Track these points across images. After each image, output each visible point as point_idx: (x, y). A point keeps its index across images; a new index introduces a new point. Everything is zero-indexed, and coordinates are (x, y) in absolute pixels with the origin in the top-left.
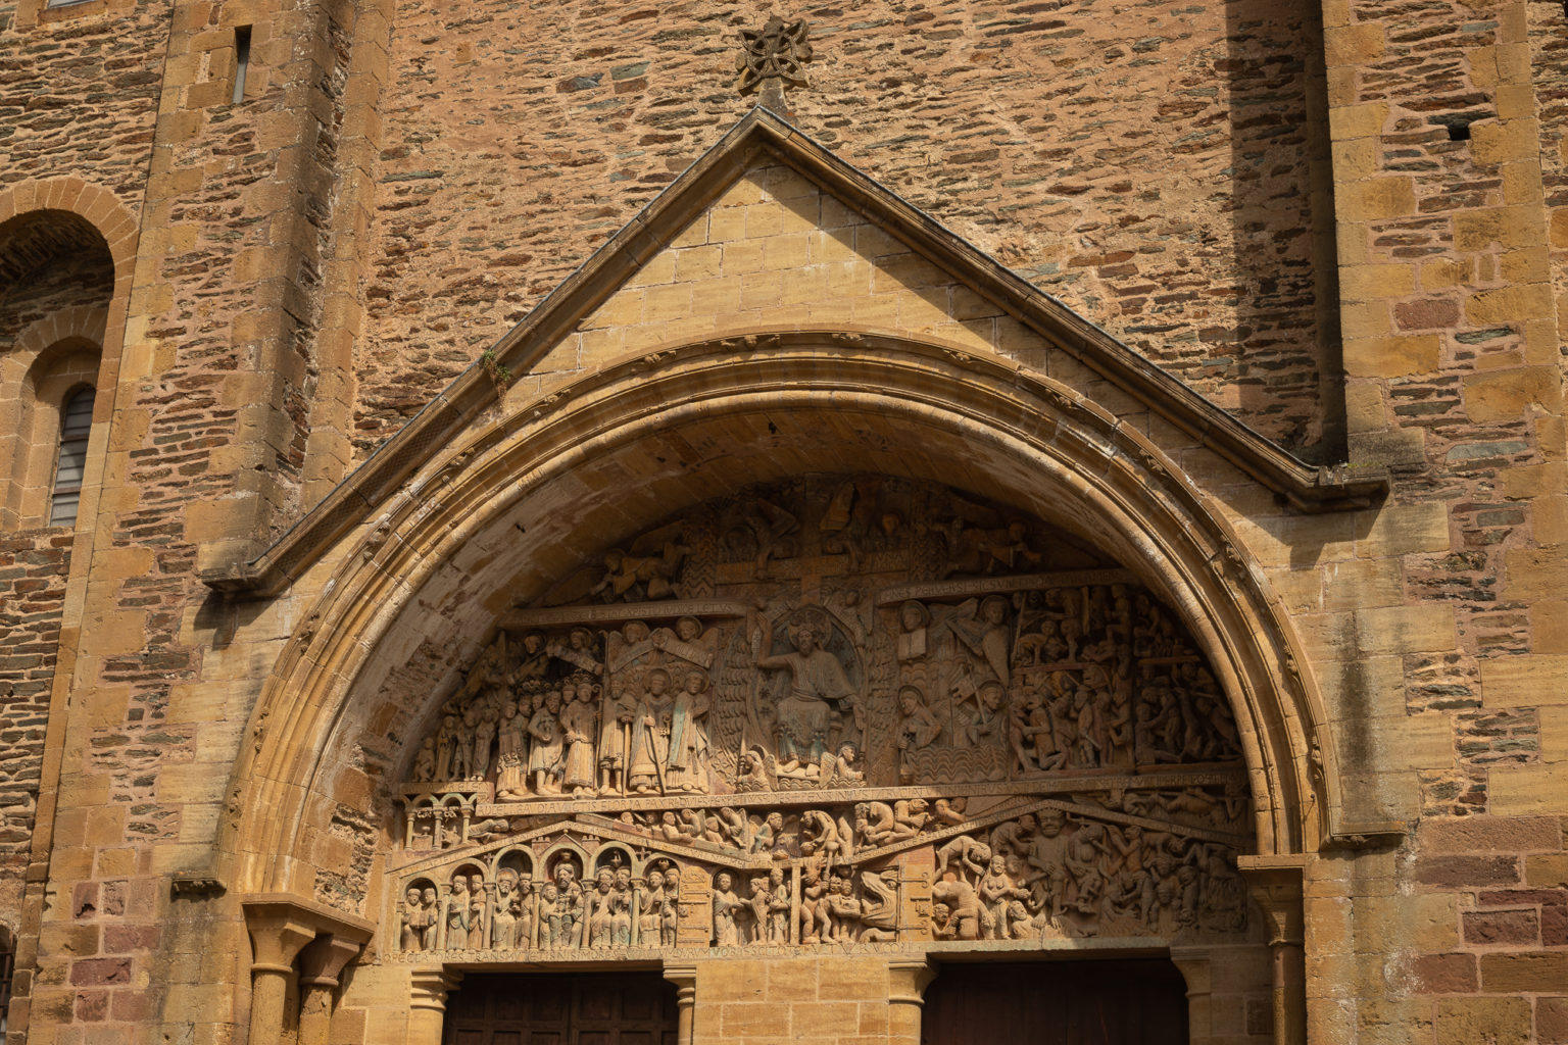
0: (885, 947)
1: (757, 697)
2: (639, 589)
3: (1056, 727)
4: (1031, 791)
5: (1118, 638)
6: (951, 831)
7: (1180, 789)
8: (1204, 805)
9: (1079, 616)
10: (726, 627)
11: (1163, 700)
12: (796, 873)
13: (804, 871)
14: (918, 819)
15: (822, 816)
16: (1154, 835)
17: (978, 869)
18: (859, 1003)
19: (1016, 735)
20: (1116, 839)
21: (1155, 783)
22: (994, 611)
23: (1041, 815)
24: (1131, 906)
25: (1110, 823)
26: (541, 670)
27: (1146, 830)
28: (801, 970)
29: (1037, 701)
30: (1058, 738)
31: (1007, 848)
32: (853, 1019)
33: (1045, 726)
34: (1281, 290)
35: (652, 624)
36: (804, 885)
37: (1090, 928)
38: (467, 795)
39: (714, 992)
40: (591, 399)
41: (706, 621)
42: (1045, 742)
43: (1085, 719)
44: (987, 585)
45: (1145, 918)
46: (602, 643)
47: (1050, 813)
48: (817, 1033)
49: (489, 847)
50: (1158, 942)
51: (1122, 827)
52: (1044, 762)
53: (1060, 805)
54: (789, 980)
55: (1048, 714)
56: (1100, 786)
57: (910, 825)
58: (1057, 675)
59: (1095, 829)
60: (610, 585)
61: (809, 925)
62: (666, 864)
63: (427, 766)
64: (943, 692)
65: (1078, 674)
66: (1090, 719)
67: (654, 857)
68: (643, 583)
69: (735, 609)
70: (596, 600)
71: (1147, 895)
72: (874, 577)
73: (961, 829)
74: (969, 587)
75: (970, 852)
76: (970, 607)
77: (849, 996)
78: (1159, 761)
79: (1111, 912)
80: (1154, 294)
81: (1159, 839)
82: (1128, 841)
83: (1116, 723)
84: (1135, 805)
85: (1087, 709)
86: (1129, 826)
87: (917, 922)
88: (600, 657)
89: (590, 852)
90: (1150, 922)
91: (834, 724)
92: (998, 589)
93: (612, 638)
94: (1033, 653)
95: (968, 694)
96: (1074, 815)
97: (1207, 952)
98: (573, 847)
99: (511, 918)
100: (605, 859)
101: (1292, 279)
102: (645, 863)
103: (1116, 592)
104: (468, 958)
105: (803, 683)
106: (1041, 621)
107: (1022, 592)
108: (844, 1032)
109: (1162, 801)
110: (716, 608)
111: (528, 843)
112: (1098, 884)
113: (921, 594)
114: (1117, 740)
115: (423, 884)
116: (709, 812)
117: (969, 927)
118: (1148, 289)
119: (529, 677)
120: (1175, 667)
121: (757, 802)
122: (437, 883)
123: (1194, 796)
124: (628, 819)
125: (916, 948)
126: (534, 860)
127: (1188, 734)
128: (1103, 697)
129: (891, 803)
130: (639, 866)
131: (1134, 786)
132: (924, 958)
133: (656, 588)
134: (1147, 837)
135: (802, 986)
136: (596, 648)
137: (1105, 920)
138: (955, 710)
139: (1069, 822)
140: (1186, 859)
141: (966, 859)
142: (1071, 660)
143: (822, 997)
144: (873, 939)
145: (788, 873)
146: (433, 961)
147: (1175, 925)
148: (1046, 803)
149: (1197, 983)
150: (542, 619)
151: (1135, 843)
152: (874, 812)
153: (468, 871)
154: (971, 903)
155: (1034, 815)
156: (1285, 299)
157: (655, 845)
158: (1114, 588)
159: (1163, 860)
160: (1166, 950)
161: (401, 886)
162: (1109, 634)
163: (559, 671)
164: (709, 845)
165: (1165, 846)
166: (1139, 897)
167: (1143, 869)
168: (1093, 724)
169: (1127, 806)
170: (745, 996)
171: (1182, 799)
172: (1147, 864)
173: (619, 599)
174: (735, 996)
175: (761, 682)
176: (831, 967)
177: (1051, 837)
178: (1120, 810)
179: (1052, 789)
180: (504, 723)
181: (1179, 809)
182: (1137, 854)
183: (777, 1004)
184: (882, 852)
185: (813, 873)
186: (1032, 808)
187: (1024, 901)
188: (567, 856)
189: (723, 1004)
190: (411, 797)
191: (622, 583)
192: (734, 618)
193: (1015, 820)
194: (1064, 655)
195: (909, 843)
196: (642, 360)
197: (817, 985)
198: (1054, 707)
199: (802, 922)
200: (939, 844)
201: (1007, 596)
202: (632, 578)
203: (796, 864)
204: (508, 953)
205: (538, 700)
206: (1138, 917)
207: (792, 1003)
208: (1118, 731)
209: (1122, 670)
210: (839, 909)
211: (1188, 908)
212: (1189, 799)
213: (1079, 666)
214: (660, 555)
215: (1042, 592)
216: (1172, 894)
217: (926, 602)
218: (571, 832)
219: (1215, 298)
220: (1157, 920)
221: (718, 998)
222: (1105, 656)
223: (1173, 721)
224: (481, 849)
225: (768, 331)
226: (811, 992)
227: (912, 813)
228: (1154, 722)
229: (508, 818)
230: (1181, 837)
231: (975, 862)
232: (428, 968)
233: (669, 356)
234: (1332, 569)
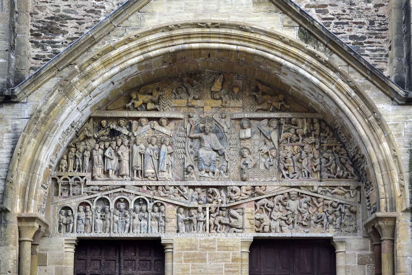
0: (240, 234)
1: (189, 148)
2: (143, 106)
3: (296, 164)
4: (288, 185)
5: (315, 136)
7: (335, 187)
8: (344, 192)
9: (302, 128)
10: (177, 122)
11: (331, 158)
12: (208, 209)
13: (210, 208)
14: (249, 193)
15: (216, 190)
16: (327, 201)
17: (270, 210)
18: (231, 252)
19: (282, 167)
20: (315, 202)
21: (328, 185)
22: (274, 124)
23: (291, 193)
24: (320, 223)
25: (313, 196)
26: (107, 133)
27: (325, 199)
28: (211, 241)
29: (289, 155)
30: (296, 168)
31: (279, 203)
32: (229, 258)
33: (292, 164)
34: (376, 25)
35: (150, 119)
36: (210, 213)
37: (307, 230)
38: (82, 177)
39: (180, 248)
40: (147, 39)
41: (170, 119)
42: (291, 169)
43: (304, 163)
44: (273, 115)
45: (325, 228)
46: (130, 125)
47: (294, 193)
48: (217, 262)
49: (92, 196)
50: (329, 235)
51: (317, 198)
52: (291, 176)
53: (297, 190)
54: (207, 244)
55: (293, 160)
56: (311, 185)
57: (246, 194)
58: (296, 147)
59: (308, 198)
60: (133, 104)
61: (212, 226)
62: (160, 204)
63: (65, 166)
64: (256, 150)
65: (303, 147)
66: (307, 163)
67: (155, 202)
68: (145, 104)
69: (181, 116)
70: (126, 108)
71: (325, 220)
72: (230, 109)
73: (264, 196)
74: (266, 115)
75: (267, 204)
76: (265, 122)
77: (227, 250)
78: (329, 177)
79: (314, 225)
80: (334, 21)
81: (329, 202)
82: (319, 203)
83: (315, 164)
84: (321, 191)
85: (306, 159)
86: (319, 198)
87: (250, 226)
88: (130, 129)
89: (132, 200)
90: (326, 229)
91: (218, 159)
92: (275, 117)
93: (135, 123)
94: (287, 139)
95: (266, 152)
96: (301, 194)
97: (345, 239)
98: (125, 197)
99: (101, 221)
100: (137, 202)
101: (380, 22)
102: (152, 204)
103: (315, 121)
104: (86, 235)
105: (207, 144)
106: (290, 129)
107: (283, 118)
108: (226, 262)
109: (330, 190)
110: (175, 116)
111: (108, 195)
112: (309, 216)
113: (249, 116)
114: (315, 170)
115: (67, 208)
116: (175, 187)
117: (267, 228)
118: (332, 19)
119: (103, 135)
120: (334, 147)
121: (193, 184)
122: (73, 208)
123: (340, 189)
124: (145, 188)
125: (250, 235)
126: (110, 201)
127: (338, 169)
128: (311, 155)
129: (240, 187)
130: (150, 205)
131: (321, 185)
132: (253, 238)
133: (150, 106)
134: (325, 201)
135: (211, 247)
136: (128, 126)
137: (312, 228)
138: (261, 157)
139: (300, 195)
140: (338, 209)
141: (265, 206)
142: (300, 143)
143: (218, 250)
144: (235, 232)
145: (204, 209)
146: (74, 236)
147: (334, 230)
148: (293, 189)
149: (340, 248)
150: (108, 114)
151: (321, 203)
152: (234, 190)
153: (84, 204)
154: (267, 221)
155: (288, 193)
156: (377, 28)
157: (156, 198)
158: (314, 119)
159: (330, 209)
160: (332, 237)
161: (58, 209)
162: (313, 135)
163: (114, 133)
164: (176, 198)
165: (331, 205)
166: (323, 220)
167: (324, 212)
168: (308, 164)
169: (319, 191)
170: (191, 249)
171: (336, 190)
172: (325, 210)
173: (136, 109)
174: (188, 250)
175: (190, 143)
176: (221, 240)
177: (293, 200)
178: (316, 192)
179: (295, 185)
180: (94, 151)
181: (335, 193)
182: (322, 207)
183: (203, 252)
184: (237, 203)
185: (213, 209)
186: (288, 191)
187: (285, 221)
188: (122, 200)
189: (183, 252)
190: (60, 177)
191: (138, 103)
192: (180, 119)
193: (282, 194)
194: (298, 140)
195: (247, 200)
196: (168, 27)
197: (216, 246)
198: (295, 158)
199: (210, 226)
200: (257, 201)
201: (278, 119)
202: (142, 102)
203: (208, 206)
204: (100, 234)
205: (107, 144)
206: (323, 226)
207: (208, 252)
208: (315, 167)
209: (317, 147)
210: (223, 222)
211: (338, 225)
212: (339, 190)
213: (303, 145)
214: (151, 94)
215: (290, 119)
216: (333, 220)
217: (250, 119)
218: (123, 192)
219: (354, 25)
220: (328, 228)
221: (181, 250)
222: (312, 142)
223: (334, 165)
224: (89, 197)
225: (216, 22)
226: (214, 249)
227: (247, 190)
228: (328, 165)
229: (99, 186)
230: (336, 202)
231: (269, 207)
232: (71, 238)
233: (178, 27)
234: (407, 123)
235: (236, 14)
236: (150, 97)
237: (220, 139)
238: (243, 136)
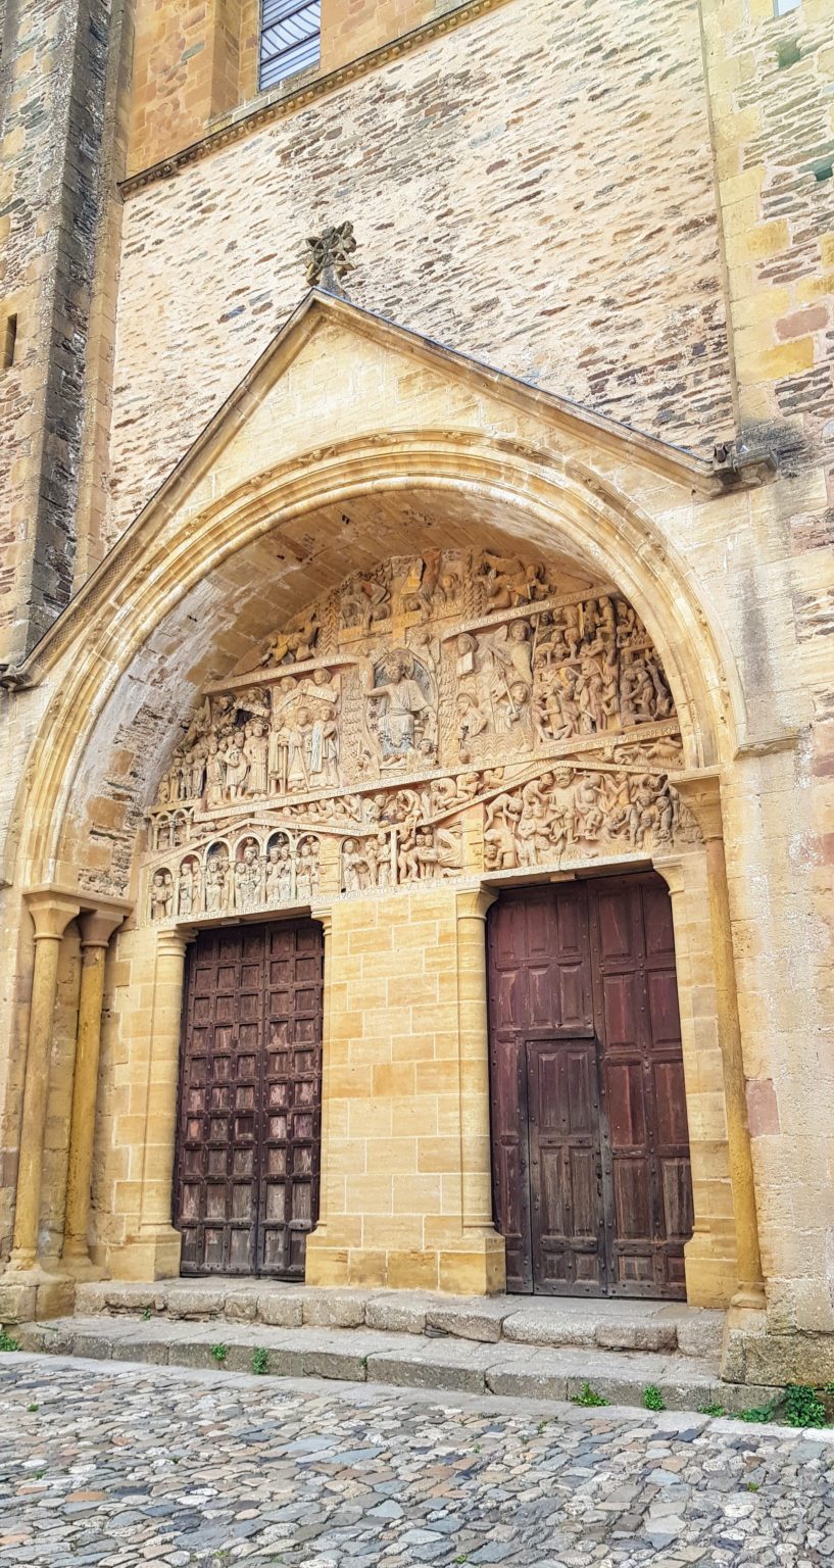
0: (454, 880)
1: (368, 717)
2: (291, 656)
3: (564, 707)
4: (547, 756)
5: (605, 636)
6: (493, 793)
7: (654, 740)
8: (672, 749)
9: (577, 625)
10: (344, 672)
11: (640, 677)
12: (393, 835)
13: (398, 833)
14: (472, 787)
15: (409, 793)
16: (636, 777)
17: (514, 817)
18: (437, 921)
19: (537, 717)
20: (610, 783)
21: (636, 739)
22: (518, 631)
23: (555, 772)
24: (624, 831)
25: (606, 772)
26: (232, 720)
27: (631, 774)
28: (399, 902)
29: (549, 691)
30: (565, 715)
31: (534, 800)
32: (434, 934)
33: (556, 708)
34: (708, 349)
35: (298, 677)
36: (399, 843)
37: (593, 851)
38: (188, 809)
39: (343, 924)
40: (220, 517)
41: (332, 670)
42: (556, 720)
43: (583, 699)
44: (513, 613)
45: (632, 840)
46: (268, 695)
47: (561, 771)
48: (411, 946)
49: (203, 842)
50: (642, 856)
51: (613, 773)
52: (556, 735)
53: (568, 763)
54: (391, 910)
55: (558, 700)
56: (596, 746)
57: (466, 791)
58: (563, 671)
59: (595, 777)
60: (271, 655)
61: (403, 871)
62: (311, 839)
63: (165, 793)
64: (487, 695)
65: (578, 667)
66: (587, 699)
67: (303, 835)
68: (291, 651)
69: (350, 659)
70: (264, 665)
71: (634, 821)
72: (440, 622)
73: (501, 790)
74: (500, 617)
75: (508, 807)
76: (503, 631)
77: (431, 918)
78: (638, 722)
79: (608, 837)
80: (615, 374)
81: (641, 778)
82: (618, 784)
83: (605, 698)
84: (622, 756)
85: (585, 691)
86: (618, 772)
87: (475, 860)
88: (268, 705)
89: (264, 837)
90: (636, 842)
91: (417, 728)
92: (520, 615)
93: (275, 690)
94: (546, 657)
95: (502, 693)
96: (579, 770)
97: (679, 860)
98: (253, 835)
99: (218, 888)
100: (273, 840)
101: (716, 340)
102: (298, 840)
103: (602, 603)
104: (190, 919)
105: (395, 704)
106: (551, 633)
107: (536, 614)
108: (428, 944)
109: (642, 751)
110: (338, 660)
111: (225, 836)
112: (599, 818)
113: (468, 628)
114: (607, 711)
115: (163, 872)
116: (336, 800)
117: (509, 859)
118: (611, 371)
119: (226, 725)
120: (647, 651)
121: (367, 789)
122: (172, 870)
123: (665, 744)
124: (287, 811)
125: (473, 879)
126: (229, 847)
127: (659, 698)
128: (596, 681)
129: (454, 778)
130: (294, 843)
131: (621, 742)
132: (479, 885)
133: (302, 652)
134: (633, 779)
135: (400, 914)
136: (266, 700)
137: (603, 844)
138: (495, 706)
139: (576, 774)
140: (662, 792)
141: (505, 810)
142: (572, 659)
143: (413, 921)
144: (446, 876)
145: (388, 835)
146: (170, 923)
147: (656, 842)
148: (559, 763)
149: (675, 884)
150: (229, 684)
151: (623, 785)
152: (442, 786)
153: (189, 859)
154: (507, 844)
155: (551, 773)
156: (711, 356)
157: (303, 827)
158: (601, 601)
159: (643, 794)
160: (650, 860)
161: (150, 874)
162: (599, 634)
163: (243, 717)
164: (338, 823)
165: (645, 784)
166: (628, 823)
167: (630, 803)
168: (589, 701)
169: (617, 758)
170: (363, 925)
171: (656, 747)
172: (633, 800)
173: (279, 664)
174: (357, 926)
175: (370, 708)
176: (418, 898)
177: (564, 788)
178: (611, 761)
179: (562, 753)
180: (210, 758)
181: (654, 755)
182: (625, 793)
183: (384, 928)
184: (448, 813)
185: (404, 834)
186: (549, 769)
187: (547, 836)
188: (250, 842)
189: (349, 932)
190: (155, 815)
191: (279, 652)
192: (351, 665)
193: (538, 778)
194: (567, 655)
195: (467, 805)
196: (249, 483)
197: (409, 911)
198: (562, 694)
199: (399, 869)
200: (488, 802)
201: (527, 619)
202: (285, 649)
203: (393, 829)
204: (216, 913)
205: (230, 739)
206: (628, 839)
207: (393, 926)
208: (608, 704)
209: (609, 659)
210: (422, 857)
211: (664, 827)
212: (661, 747)
213: (578, 661)
214: (302, 631)
215: (551, 612)
216: (652, 819)
217: (473, 633)
218: (251, 825)
219: (659, 367)
220: (643, 840)
221: (347, 927)
222: (596, 651)
223: (648, 691)
224: (197, 844)
225: (327, 445)
226: (404, 917)
227: (469, 783)
228: (633, 694)
229: (214, 821)
230: (656, 775)
231: (513, 813)
232: (167, 928)
233: (266, 476)
234: (733, 539)
235: (367, 418)
236: (297, 636)
237: (425, 689)
238: (460, 671)
